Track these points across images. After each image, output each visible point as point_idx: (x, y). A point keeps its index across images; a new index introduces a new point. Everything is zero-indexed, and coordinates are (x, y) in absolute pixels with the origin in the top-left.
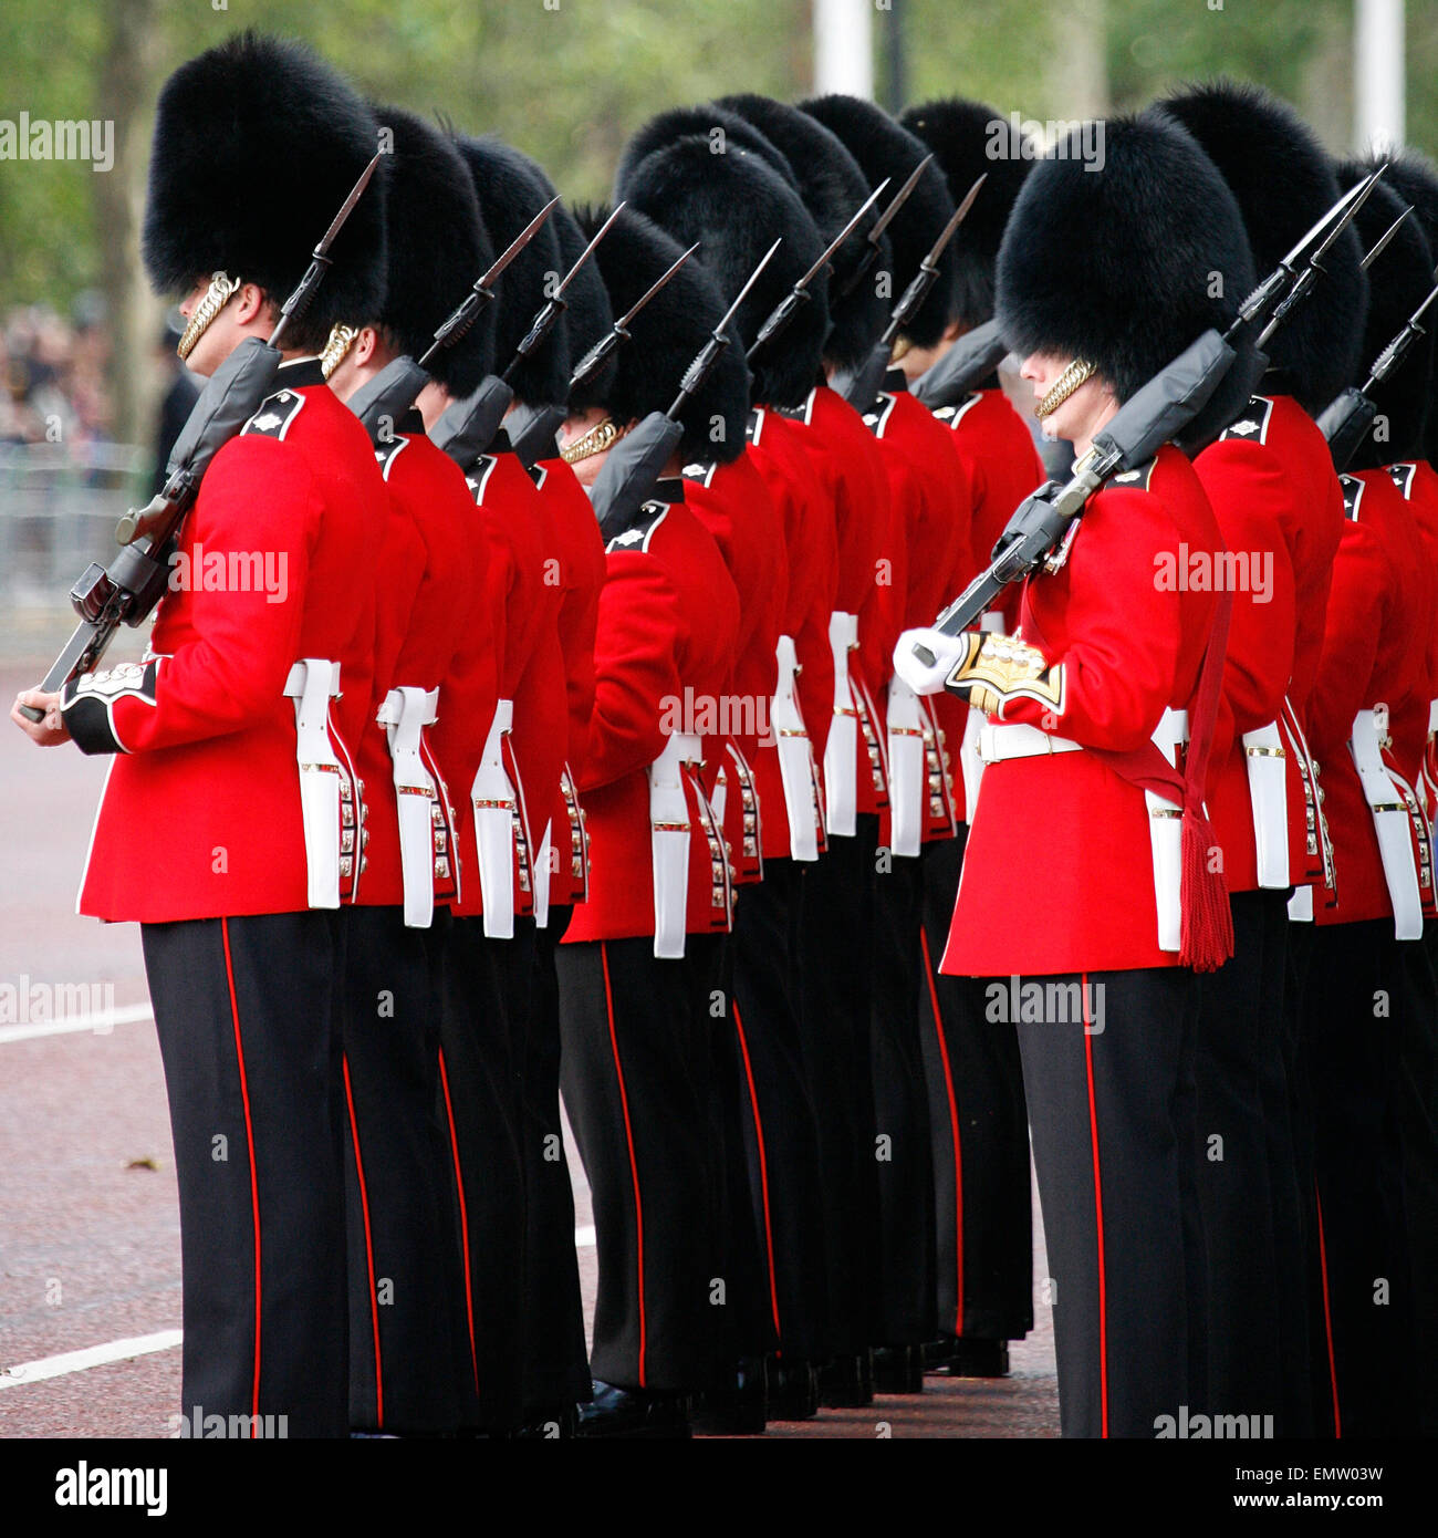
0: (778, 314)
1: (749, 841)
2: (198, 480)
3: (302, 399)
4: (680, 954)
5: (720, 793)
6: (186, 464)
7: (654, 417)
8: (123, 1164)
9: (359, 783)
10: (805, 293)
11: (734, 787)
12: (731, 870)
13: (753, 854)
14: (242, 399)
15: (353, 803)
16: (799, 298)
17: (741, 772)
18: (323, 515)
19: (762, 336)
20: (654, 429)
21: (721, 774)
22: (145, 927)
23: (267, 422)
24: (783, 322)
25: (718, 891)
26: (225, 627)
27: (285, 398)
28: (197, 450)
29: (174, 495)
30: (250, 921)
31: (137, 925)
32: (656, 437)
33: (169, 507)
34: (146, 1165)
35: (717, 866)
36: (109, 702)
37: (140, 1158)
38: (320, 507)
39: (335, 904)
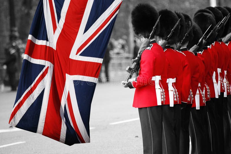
0: (209, 34)
1: (208, 96)
2: (141, 56)
3: (153, 45)
4: (199, 109)
5: (204, 90)
6: (140, 54)
7: (195, 45)
8: (135, 137)
9: (164, 90)
10: (213, 32)
11: (206, 90)
12: (205, 98)
13: (209, 97)
14: (146, 46)
15: (163, 92)
16: (212, 33)
17: (207, 87)
18: (155, 59)
19: (207, 37)
20: (195, 47)
21: (204, 88)
22: (139, 108)
23: (148, 48)
24: (210, 35)
25: (204, 101)
26: (144, 72)
27: (151, 45)
28: (141, 52)
29: (138, 57)
30: (151, 107)
31: (138, 108)
32: (196, 48)
33: (138, 59)
34: (137, 137)
35: (203, 98)
36: (132, 82)
37: (136, 136)
38: (155, 58)
39: (161, 104)
